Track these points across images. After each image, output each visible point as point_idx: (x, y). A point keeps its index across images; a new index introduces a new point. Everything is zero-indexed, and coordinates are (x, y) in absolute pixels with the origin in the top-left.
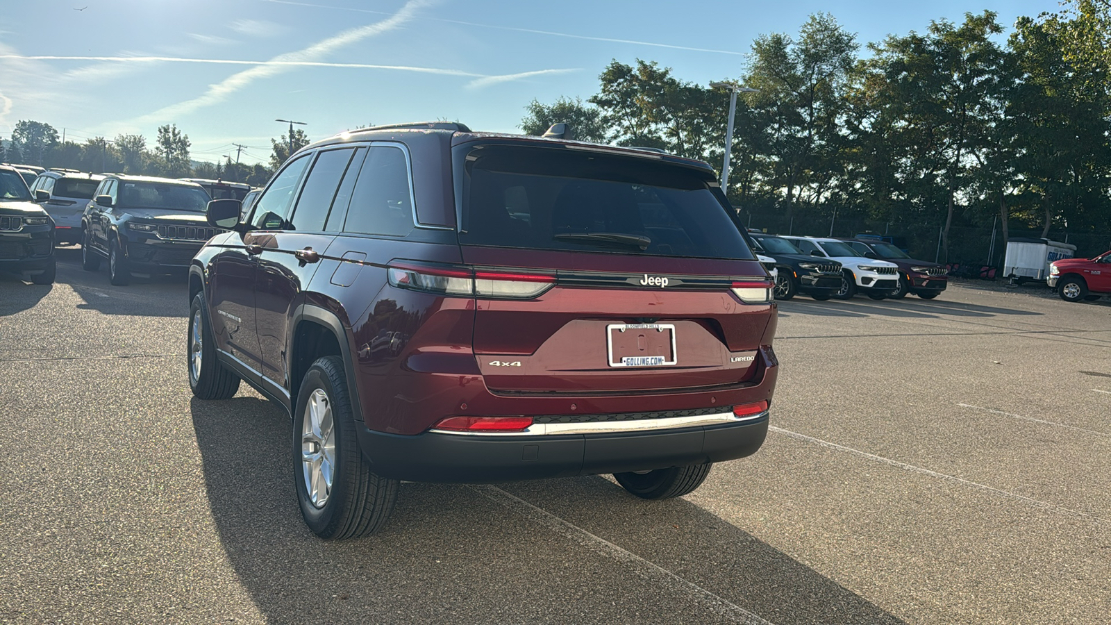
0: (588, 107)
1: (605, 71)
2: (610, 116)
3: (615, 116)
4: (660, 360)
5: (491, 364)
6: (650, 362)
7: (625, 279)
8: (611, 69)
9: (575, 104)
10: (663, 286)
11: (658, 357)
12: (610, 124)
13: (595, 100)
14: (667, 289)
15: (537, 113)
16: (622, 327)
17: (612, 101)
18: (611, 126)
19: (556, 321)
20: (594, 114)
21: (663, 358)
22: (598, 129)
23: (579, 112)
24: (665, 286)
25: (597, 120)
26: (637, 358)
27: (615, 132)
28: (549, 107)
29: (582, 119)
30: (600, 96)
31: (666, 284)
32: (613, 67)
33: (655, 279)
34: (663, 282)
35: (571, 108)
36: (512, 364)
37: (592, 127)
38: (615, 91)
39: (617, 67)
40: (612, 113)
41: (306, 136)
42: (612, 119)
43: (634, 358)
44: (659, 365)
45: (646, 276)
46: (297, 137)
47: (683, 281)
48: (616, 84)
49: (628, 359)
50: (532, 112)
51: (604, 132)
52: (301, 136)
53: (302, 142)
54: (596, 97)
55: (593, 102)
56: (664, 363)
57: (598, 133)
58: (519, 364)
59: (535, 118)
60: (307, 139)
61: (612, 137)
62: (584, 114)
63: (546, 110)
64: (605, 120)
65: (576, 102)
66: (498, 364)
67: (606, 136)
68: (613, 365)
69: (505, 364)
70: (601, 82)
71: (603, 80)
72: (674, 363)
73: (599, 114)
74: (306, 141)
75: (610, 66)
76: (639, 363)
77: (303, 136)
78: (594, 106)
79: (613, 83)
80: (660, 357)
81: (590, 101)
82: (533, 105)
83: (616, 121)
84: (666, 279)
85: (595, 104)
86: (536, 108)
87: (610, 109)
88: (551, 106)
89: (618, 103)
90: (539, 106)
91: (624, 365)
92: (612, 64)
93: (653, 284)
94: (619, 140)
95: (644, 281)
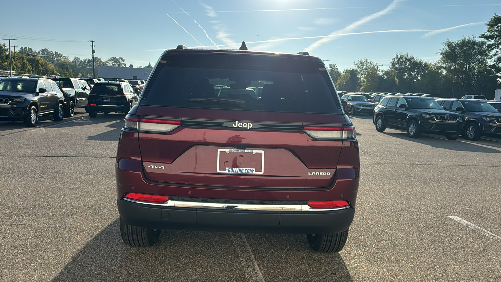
0: (479, 40)
1: (490, 20)
2: (492, 44)
3: (496, 43)
4: (251, 171)
5: (149, 167)
6: (244, 171)
7: (223, 123)
8: (493, 19)
9: (472, 39)
10: (248, 128)
11: (250, 169)
12: (492, 48)
13: (483, 36)
14: (251, 130)
15: (449, 45)
16: (227, 151)
17: (494, 36)
18: (493, 49)
19: (187, 146)
20: (483, 43)
21: (254, 169)
22: (485, 51)
23: (474, 43)
24: (250, 128)
25: (485, 46)
26: (235, 168)
27: (496, 52)
28: (456, 42)
29: (475, 46)
30: (486, 34)
31: (251, 127)
32: (494, 18)
33: (243, 124)
34: (249, 126)
35: (469, 42)
36: (160, 168)
37: (481, 50)
38: (496, 30)
39: (497, 18)
40: (494, 42)
41: (336, 67)
42: (494, 45)
43: (233, 168)
44: (250, 173)
45: (237, 122)
46: (332, 67)
47: (262, 125)
48: (496, 26)
49: (229, 169)
50: (446, 45)
51: (489, 52)
52: (334, 66)
53: (335, 69)
54: (483, 35)
55: (482, 37)
56: (254, 173)
57: (485, 53)
58: (163, 168)
59: (447, 49)
60: (337, 68)
61: (493, 55)
62: (477, 44)
63: (454, 44)
64: (490, 46)
65: (472, 38)
66: (153, 167)
67: (490, 55)
68: (218, 171)
69: (157, 167)
70: (487, 26)
71: (488, 25)
72: (262, 173)
73: (486, 43)
74: (337, 69)
75: (493, 17)
76: (237, 171)
77: (335, 66)
78: (483, 39)
79: (494, 26)
80: (251, 169)
81: (480, 37)
82: (446, 42)
83: (496, 46)
84: (251, 124)
85: (483, 38)
86: (448, 43)
87: (492, 41)
88: (457, 42)
89: (497, 36)
90: (450, 42)
91: (226, 172)
92: (494, 16)
93: (241, 127)
94: (497, 56)
95: (235, 125)
